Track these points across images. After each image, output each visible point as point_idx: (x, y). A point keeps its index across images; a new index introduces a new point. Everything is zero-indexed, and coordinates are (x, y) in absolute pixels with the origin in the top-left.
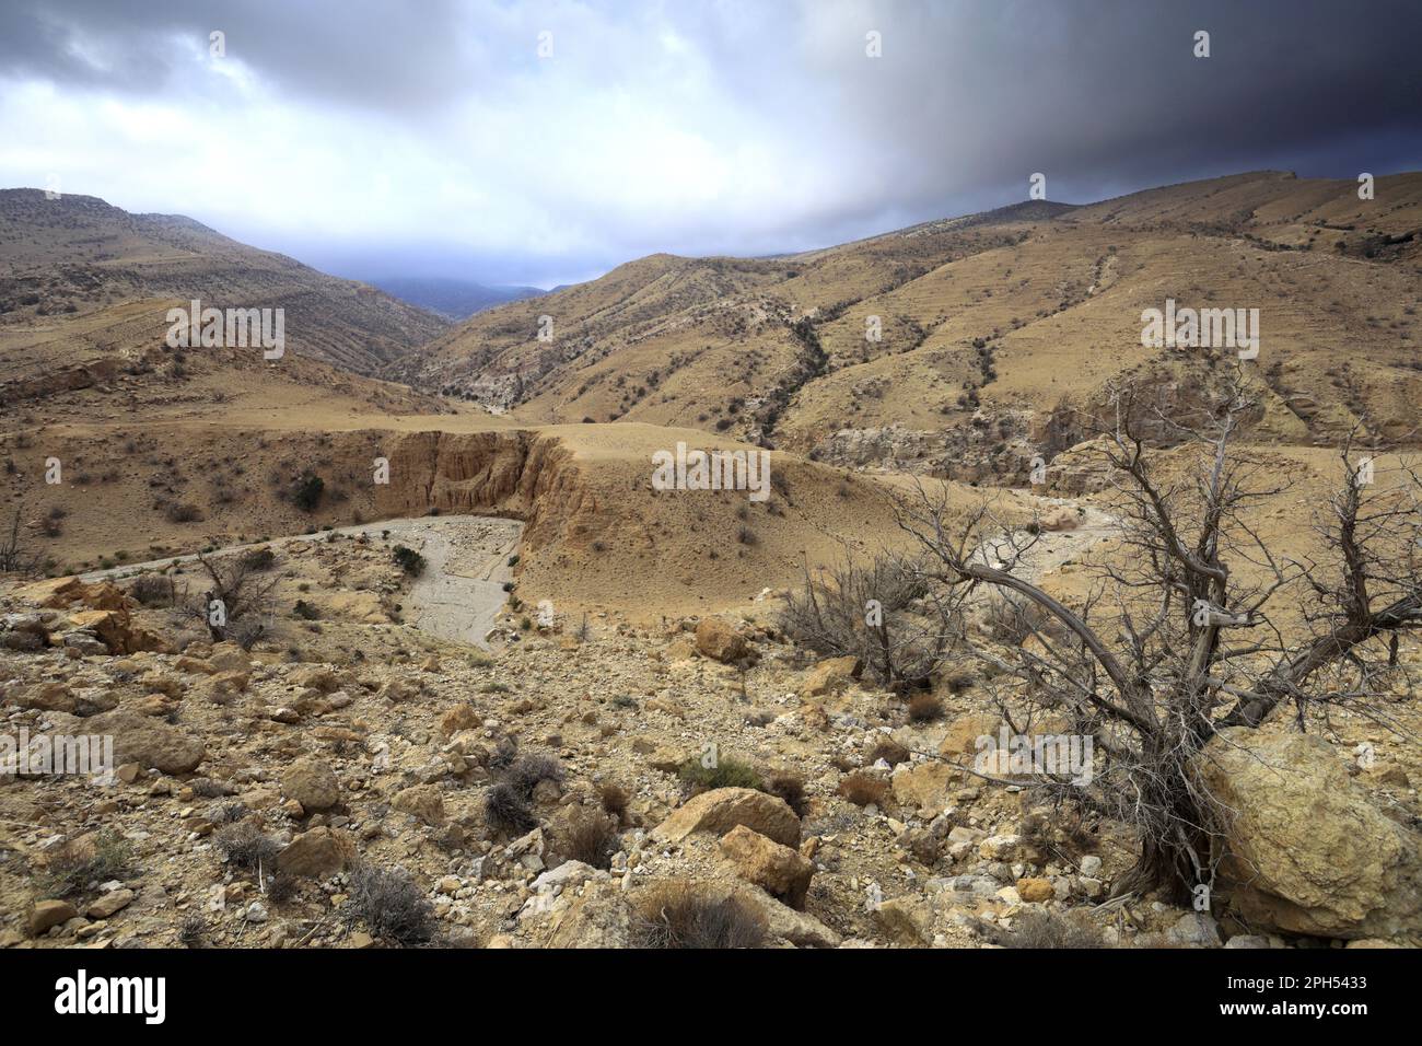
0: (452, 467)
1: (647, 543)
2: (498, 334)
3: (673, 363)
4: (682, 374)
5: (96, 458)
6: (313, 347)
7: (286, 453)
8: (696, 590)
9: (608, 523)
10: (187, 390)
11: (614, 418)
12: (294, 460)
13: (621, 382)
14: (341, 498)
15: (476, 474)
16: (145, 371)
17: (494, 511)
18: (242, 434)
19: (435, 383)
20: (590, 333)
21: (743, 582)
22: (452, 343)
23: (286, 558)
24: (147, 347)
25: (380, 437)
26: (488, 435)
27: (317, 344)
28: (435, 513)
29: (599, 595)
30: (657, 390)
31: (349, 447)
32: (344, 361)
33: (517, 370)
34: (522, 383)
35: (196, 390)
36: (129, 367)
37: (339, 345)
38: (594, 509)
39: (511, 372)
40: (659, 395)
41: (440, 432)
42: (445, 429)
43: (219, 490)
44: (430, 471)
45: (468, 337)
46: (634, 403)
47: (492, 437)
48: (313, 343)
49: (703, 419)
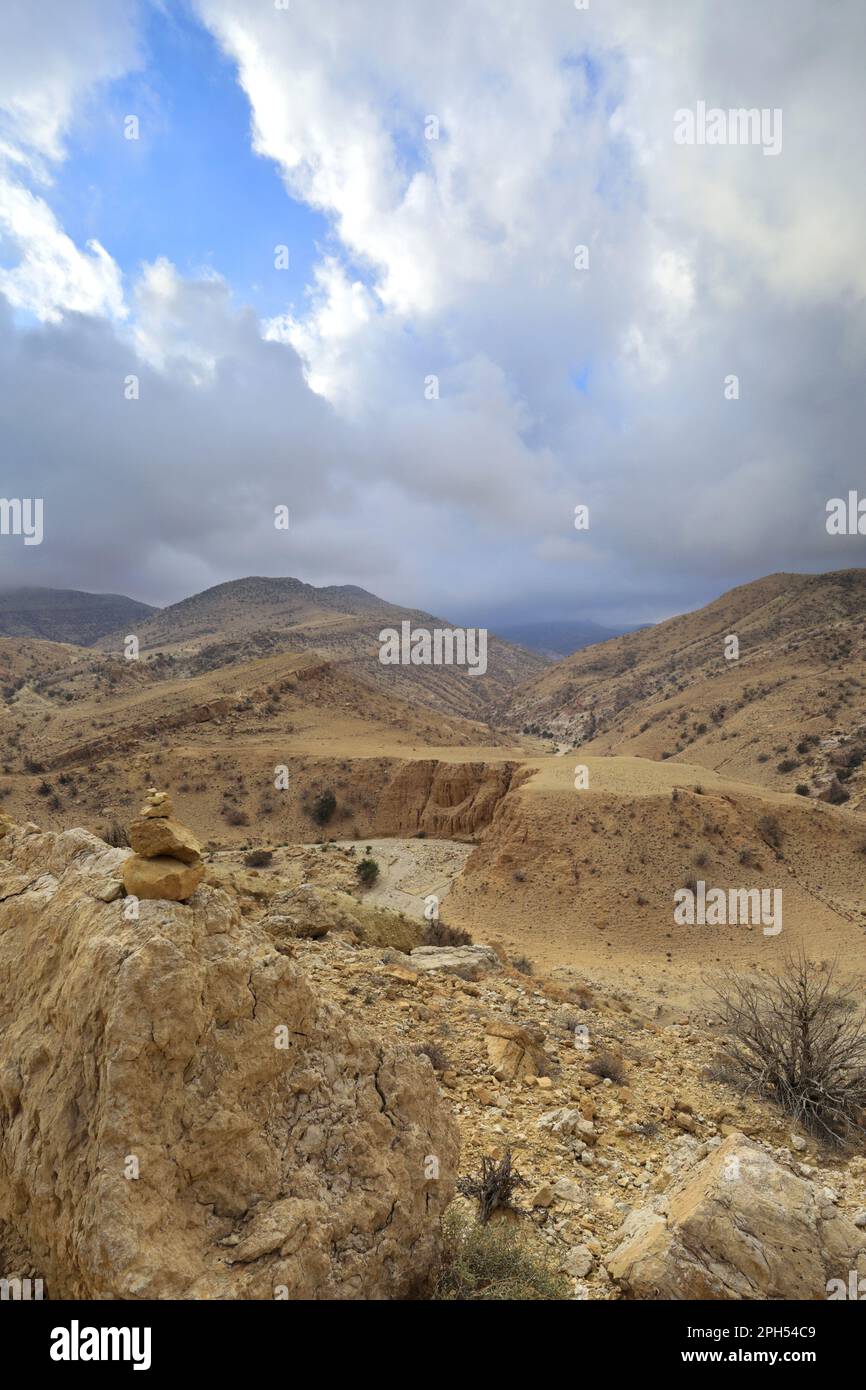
0: (441, 793)
1: (571, 879)
2: (584, 672)
3: (745, 696)
4: (752, 708)
5: (196, 773)
6: (427, 690)
7: (317, 775)
8: (607, 935)
9: (536, 854)
10: (272, 723)
11: (666, 756)
12: (321, 782)
13: (683, 717)
14: (347, 815)
15: (462, 801)
16: (248, 709)
17: (470, 838)
18: (292, 759)
19: (518, 722)
20: (677, 667)
21: (669, 936)
22: (540, 683)
23: (282, 860)
24: (255, 690)
25: (390, 764)
26: (477, 765)
27: (430, 688)
28: (422, 836)
29: (505, 925)
30: (720, 726)
31: (363, 772)
32: (451, 703)
33: (592, 707)
34: (594, 721)
35: (278, 724)
36: (237, 705)
37: (449, 688)
38: (524, 840)
39: (586, 709)
40: (719, 732)
41: (437, 761)
42: (442, 759)
43: (266, 802)
44: (424, 797)
45: (555, 676)
46: (692, 741)
47: (481, 766)
48: (428, 687)
49: (763, 759)
